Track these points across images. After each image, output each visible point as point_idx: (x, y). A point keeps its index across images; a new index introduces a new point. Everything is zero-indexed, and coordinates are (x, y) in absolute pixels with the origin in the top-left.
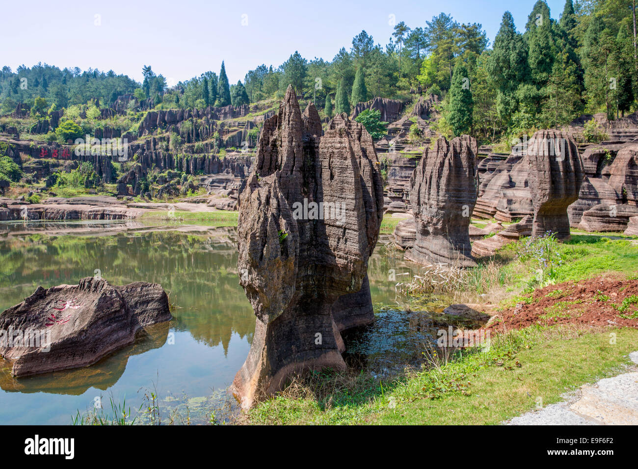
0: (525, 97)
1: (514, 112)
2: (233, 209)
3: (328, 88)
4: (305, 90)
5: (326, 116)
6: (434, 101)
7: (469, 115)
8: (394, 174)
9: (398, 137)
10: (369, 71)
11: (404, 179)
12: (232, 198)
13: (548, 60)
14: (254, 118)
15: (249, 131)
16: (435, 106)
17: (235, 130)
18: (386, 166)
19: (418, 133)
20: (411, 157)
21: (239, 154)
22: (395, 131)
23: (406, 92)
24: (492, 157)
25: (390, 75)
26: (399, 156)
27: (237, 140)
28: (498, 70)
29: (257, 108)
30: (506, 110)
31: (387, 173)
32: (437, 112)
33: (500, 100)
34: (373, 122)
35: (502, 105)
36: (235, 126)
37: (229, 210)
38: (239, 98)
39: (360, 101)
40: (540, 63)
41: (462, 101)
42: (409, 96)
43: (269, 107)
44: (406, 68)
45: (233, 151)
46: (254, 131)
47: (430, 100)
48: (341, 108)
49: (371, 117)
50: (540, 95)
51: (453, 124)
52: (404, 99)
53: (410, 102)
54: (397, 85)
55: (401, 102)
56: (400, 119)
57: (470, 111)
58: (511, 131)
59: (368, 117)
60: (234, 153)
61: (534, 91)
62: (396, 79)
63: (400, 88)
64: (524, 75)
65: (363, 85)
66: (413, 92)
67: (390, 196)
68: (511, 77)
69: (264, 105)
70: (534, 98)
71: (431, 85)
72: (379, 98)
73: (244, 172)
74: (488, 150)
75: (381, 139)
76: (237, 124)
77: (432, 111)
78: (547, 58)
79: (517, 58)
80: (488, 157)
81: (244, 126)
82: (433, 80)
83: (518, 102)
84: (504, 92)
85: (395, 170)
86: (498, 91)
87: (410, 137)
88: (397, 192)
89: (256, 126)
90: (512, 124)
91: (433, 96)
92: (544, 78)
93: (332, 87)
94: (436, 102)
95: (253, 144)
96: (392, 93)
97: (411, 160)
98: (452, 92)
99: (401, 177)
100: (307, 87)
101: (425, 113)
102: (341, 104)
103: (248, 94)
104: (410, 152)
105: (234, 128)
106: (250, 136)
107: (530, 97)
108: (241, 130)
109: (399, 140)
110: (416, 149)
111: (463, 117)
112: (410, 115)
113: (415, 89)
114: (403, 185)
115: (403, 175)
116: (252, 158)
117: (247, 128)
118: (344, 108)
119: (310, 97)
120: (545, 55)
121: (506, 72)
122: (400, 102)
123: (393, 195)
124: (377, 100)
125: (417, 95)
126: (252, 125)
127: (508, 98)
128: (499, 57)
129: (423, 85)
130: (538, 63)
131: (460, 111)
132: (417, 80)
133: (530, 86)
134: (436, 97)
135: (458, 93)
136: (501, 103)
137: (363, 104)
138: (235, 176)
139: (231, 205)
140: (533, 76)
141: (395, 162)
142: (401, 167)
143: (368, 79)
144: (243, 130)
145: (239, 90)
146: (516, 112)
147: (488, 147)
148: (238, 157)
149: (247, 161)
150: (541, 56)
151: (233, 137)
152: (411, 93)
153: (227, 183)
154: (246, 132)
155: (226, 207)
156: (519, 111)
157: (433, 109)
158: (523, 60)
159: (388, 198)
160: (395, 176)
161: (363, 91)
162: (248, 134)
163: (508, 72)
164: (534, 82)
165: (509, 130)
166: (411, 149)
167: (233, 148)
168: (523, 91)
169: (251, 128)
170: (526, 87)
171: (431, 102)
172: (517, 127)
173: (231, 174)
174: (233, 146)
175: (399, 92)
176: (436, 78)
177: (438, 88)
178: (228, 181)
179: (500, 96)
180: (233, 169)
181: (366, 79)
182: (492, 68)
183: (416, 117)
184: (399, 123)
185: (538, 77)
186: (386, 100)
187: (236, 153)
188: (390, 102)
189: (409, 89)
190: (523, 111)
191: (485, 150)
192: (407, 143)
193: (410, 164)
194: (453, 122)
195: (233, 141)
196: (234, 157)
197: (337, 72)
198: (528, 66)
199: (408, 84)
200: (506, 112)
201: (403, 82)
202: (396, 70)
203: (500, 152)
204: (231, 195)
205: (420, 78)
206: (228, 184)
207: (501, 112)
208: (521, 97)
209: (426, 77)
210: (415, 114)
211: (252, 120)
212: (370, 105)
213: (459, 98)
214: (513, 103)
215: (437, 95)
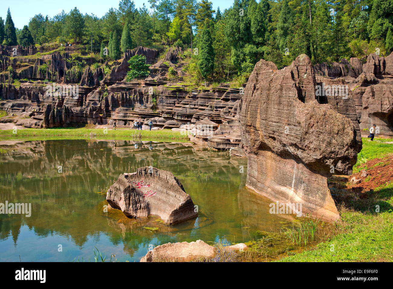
0: (250, 52)
1: (243, 62)
2: (40, 127)
3: (101, 37)
4: (84, 37)
5: (101, 58)
6: (179, 51)
7: (212, 63)
8: (162, 102)
9: (159, 75)
10: (133, 27)
11: (169, 105)
12: (34, 118)
13: (262, 30)
14: (42, 56)
15: (39, 67)
16: (180, 55)
17: (26, 66)
18: (156, 96)
19: (174, 73)
20: (173, 90)
21: (32, 84)
22: (155, 71)
23: (159, 43)
24: (231, 91)
25: (147, 31)
26: (164, 89)
27: (29, 73)
28: (232, 34)
29: (43, 49)
30: (238, 60)
31: (157, 101)
32: (182, 59)
33: (234, 53)
34: (141, 64)
35: (235, 57)
36: (26, 62)
37: (37, 128)
38: (25, 39)
39: (127, 48)
40: (258, 31)
41: (208, 53)
42: (161, 47)
43: (54, 49)
44: (158, 27)
45: (26, 82)
46: (43, 66)
47: (176, 50)
48: (114, 53)
49: (139, 60)
50: (258, 51)
51: (202, 68)
52: (159, 49)
53: (162, 51)
54: (153, 38)
55: (157, 50)
56: (157, 62)
57: (213, 59)
58: (241, 74)
59: (138, 60)
60: (27, 84)
61: (255, 49)
62: (151, 34)
63: (154, 41)
64: (248, 38)
65: (129, 37)
66: (164, 44)
67: (164, 116)
68: (240, 39)
69: (49, 46)
70: (255, 53)
71: (176, 40)
72: (141, 47)
73: (39, 99)
74: (226, 86)
75: (148, 77)
76: (28, 61)
77: (178, 58)
78: (262, 28)
79: (244, 27)
80: (228, 91)
81: (35, 62)
82: (179, 36)
83: (245, 55)
84: (236, 49)
85: (162, 98)
86: (232, 48)
87: (168, 75)
88: (168, 114)
89: (45, 63)
90: (241, 70)
91: (178, 48)
92: (261, 41)
93: (104, 36)
94: (180, 52)
95: (43, 77)
96: (149, 44)
97: (173, 92)
98: (201, 47)
99: (167, 103)
100: (85, 35)
101: (174, 59)
102: (114, 50)
103: (33, 37)
104: (171, 86)
105: (25, 64)
106: (41, 70)
107: (253, 53)
108: (32, 65)
109: (161, 78)
110: (175, 84)
111: (208, 64)
112: (163, 60)
113: (165, 42)
114: (172, 109)
115: (168, 102)
116: (44, 88)
117: (38, 64)
118: (116, 53)
119: (88, 43)
120: (260, 26)
121: (237, 35)
122: (155, 51)
123: (166, 116)
124: (140, 48)
125: (167, 46)
126: (42, 62)
127: (239, 53)
128: (233, 25)
129: (170, 39)
130: (257, 31)
131: (206, 59)
132: (167, 36)
133: (252, 46)
134: (180, 48)
135: (205, 47)
136: (234, 55)
137: (130, 51)
138: (32, 102)
139: (38, 124)
140: (254, 39)
141: (162, 93)
142: (166, 97)
143: (132, 33)
144: (34, 65)
145: (25, 33)
146: (244, 62)
147: (225, 84)
148: (31, 86)
149: (40, 90)
150: (258, 27)
151: (25, 70)
152: (163, 44)
153: (25, 107)
154: (36, 68)
155: (34, 125)
156: (246, 62)
157: (179, 56)
158: (248, 28)
159: (163, 118)
160: (163, 103)
161: (129, 41)
162: (39, 69)
163: (239, 36)
164: (254, 43)
165: (239, 74)
166: (172, 84)
167: (25, 80)
168: (248, 49)
169: (41, 64)
170: (250, 46)
171: (177, 52)
172: (244, 72)
173: (27, 100)
174: (25, 78)
175: (154, 44)
176: (181, 35)
177: (181, 42)
178: (26, 105)
179: (233, 51)
180: (29, 96)
181: (131, 33)
182: (229, 33)
183: (168, 62)
184: (157, 65)
185: (257, 40)
186: (146, 49)
187: (30, 84)
188: (149, 50)
189: (161, 42)
190: (248, 61)
191: (224, 86)
192: (167, 80)
193: (173, 95)
194: (202, 66)
195: (26, 74)
196: (28, 87)
197: (108, 25)
198: (251, 32)
199: (159, 38)
200: (237, 62)
201: (156, 36)
202: (150, 27)
203: (235, 87)
204: (33, 117)
205: (169, 34)
206: (27, 108)
207: (234, 61)
208: (247, 52)
209: (173, 34)
210: (168, 60)
211: (41, 58)
212: (135, 51)
213: (206, 51)
214: (242, 56)
215: (181, 47)
